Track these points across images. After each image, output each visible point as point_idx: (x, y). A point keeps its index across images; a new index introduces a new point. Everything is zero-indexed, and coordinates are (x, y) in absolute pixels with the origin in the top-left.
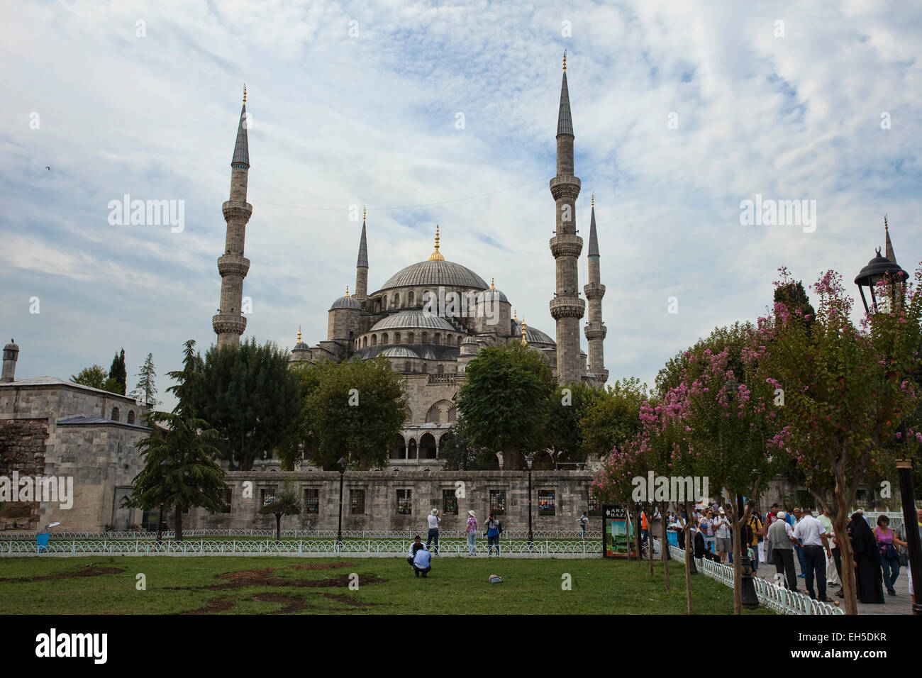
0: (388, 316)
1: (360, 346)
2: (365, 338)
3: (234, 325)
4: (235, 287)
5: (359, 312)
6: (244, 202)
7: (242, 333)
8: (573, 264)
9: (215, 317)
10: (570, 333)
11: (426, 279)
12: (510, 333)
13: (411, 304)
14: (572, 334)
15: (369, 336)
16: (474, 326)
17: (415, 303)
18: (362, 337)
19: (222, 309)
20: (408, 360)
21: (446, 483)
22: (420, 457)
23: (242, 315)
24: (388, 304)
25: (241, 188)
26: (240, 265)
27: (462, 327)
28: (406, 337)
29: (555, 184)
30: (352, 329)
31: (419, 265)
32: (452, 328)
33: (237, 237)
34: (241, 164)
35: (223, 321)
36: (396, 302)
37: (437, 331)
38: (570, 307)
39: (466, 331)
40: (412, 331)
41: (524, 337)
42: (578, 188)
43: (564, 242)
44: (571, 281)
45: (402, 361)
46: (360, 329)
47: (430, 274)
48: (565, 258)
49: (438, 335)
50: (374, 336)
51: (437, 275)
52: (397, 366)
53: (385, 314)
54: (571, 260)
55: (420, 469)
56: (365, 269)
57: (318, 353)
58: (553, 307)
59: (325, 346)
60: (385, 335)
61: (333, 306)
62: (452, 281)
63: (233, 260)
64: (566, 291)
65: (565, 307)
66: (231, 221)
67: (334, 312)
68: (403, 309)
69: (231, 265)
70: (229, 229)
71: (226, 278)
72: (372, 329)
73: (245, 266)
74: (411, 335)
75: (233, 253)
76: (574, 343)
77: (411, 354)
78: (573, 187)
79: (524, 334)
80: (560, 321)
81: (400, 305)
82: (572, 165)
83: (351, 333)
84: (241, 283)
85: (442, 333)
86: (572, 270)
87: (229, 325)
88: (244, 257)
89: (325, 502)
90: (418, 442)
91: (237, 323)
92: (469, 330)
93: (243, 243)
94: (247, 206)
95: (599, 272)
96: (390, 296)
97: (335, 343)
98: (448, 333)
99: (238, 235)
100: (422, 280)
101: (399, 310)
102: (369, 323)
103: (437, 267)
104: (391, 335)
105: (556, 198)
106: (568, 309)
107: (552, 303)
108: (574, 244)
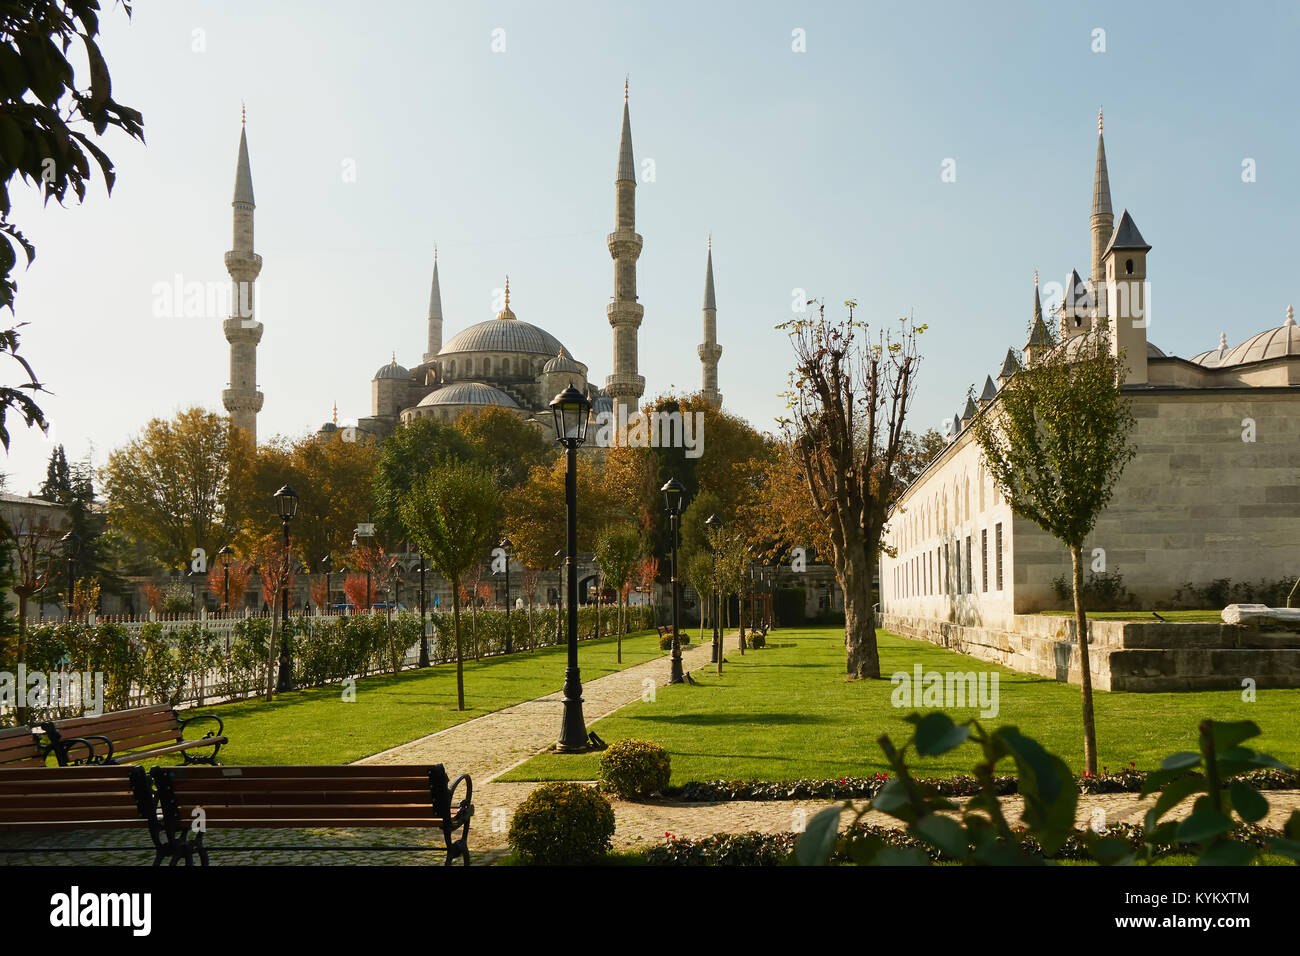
2: (410, 415)
3: (248, 402)
4: (245, 356)
5: (407, 383)
6: (251, 253)
8: (630, 335)
11: (486, 343)
13: (469, 374)
15: (415, 411)
16: (539, 400)
17: (473, 373)
23: (258, 389)
25: (245, 234)
26: (251, 330)
27: (525, 401)
32: (514, 404)
34: (244, 202)
35: (234, 397)
36: (452, 372)
38: (626, 385)
39: (531, 406)
42: (638, 246)
43: (621, 310)
44: (629, 355)
47: (492, 338)
48: (623, 328)
51: (500, 339)
54: (628, 331)
56: (438, 321)
60: (431, 413)
62: (518, 347)
65: (621, 385)
68: (459, 379)
69: (239, 329)
71: (234, 344)
72: (419, 405)
81: (457, 374)
83: (398, 407)
86: (630, 342)
87: (241, 401)
91: (251, 399)
92: (534, 405)
96: (445, 363)
97: (377, 420)
100: (482, 344)
101: (455, 380)
102: (416, 397)
103: (501, 329)
106: (624, 387)
108: (632, 313)
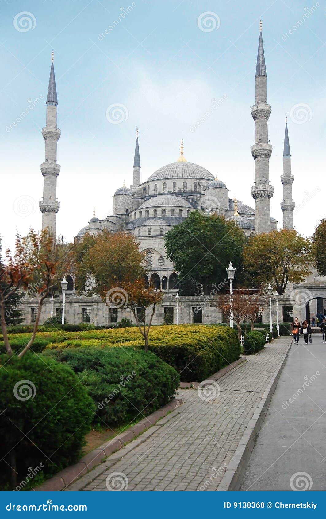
0: (150, 198)
1: (132, 219)
2: (135, 213)
3: (52, 207)
4: (52, 182)
5: (132, 197)
6: (56, 128)
7: (58, 212)
8: (265, 163)
9: (40, 202)
10: (263, 208)
11: (174, 174)
12: (228, 208)
13: (165, 191)
14: (265, 208)
15: (138, 212)
18: (133, 213)
19: (45, 197)
20: (161, 227)
21: (166, 304)
22: (169, 288)
23: (57, 200)
24: (150, 191)
25: (53, 118)
26: (54, 169)
27: (196, 205)
28: (161, 212)
29: (254, 110)
30: (128, 208)
31: (170, 165)
32: (191, 206)
33: (52, 150)
34: (52, 102)
35: (45, 204)
36: (155, 190)
37: (181, 208)
38: (264, 191)
40: (164, 208)
41: (236, 210)
42: (269, 112)
43: (260, 148)
44: (265, 174)
45: (158, 228)
46: (132, 207)
47: (177, 171)
48: (261, 159)
49: (181, 210)
50: (141, 212)
51: (181, 172)
52: (155, 231)
53: (148, 198)
54: (264, 160)
55: (170, 295)
56: (139, 168)
57: (106, 223)
58: (252, 191)
59: (111, 219)
60: (148, 211)
61: (116, 193)
62: (191, 175)
63: (50, 165)
64: (261, 181)
65: (261, 191)
66: (47, 140)
67: (115, 197)
68: (160, 194)
69: (49, 169)
70: (47, 146)
71: (46, 177)
72: (140, 208)
73: (57, 169)
74: (164, 211)
75: (49, 161)
76: (266, 214)
77: (163, 223)
78: (265, 111)
79: (237, 209)
80: (257, 200)
81: (158, 191)
82: (265, 96)
83: (127, 210)
84: (56, 180)
85: (184, 209)
86: (265, 166)
87: (49, 207)
88: (57, 163)
89: (94, 316)
90: (168, 279)
91: (54, 206)
93: (56, 154)
94: (58, 130)
95: (290, 166)
96: (152, 186)
97: (117, 217)
98: (187, 209)
99: (52, 149)
100: (172, 174)
101: (157, 195)
102: (138, 203)
103: (181, 167)
104: (151, 211)
105: (255, 119)
106: (262, 192)
107: (252, 188)
108: (267, 150)
